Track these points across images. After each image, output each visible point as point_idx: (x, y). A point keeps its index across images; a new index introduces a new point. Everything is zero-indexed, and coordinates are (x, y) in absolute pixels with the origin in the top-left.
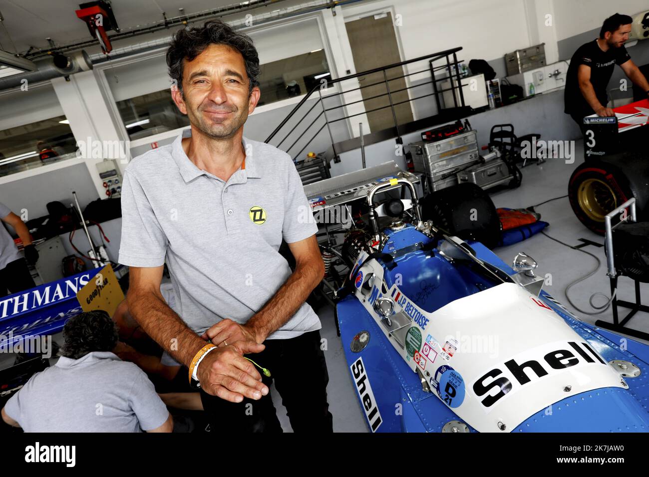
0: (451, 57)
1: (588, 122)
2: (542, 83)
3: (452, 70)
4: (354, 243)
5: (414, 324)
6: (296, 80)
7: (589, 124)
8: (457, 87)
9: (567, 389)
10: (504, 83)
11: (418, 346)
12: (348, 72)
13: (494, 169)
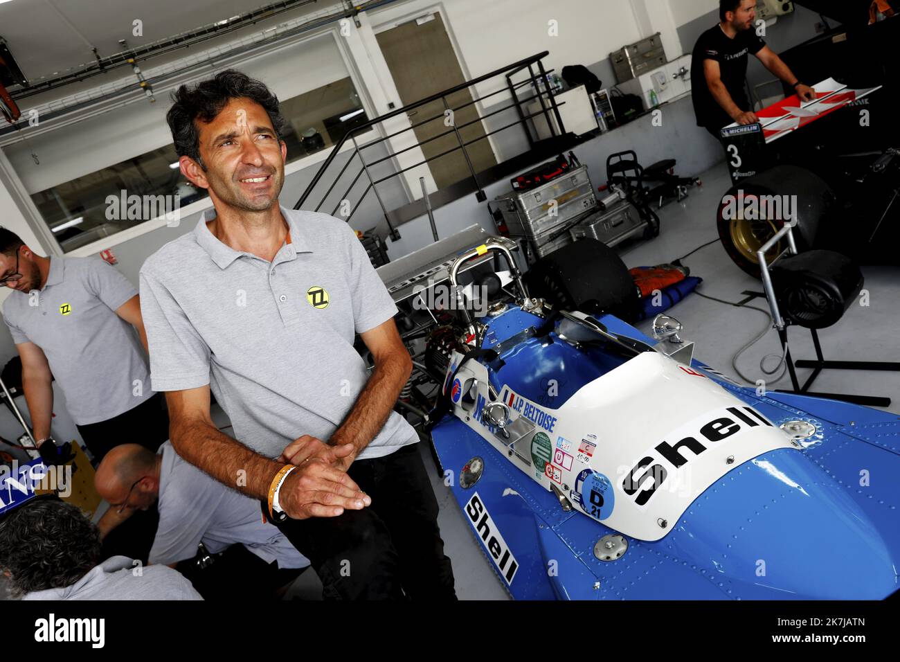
0: (535, 66)
1: (726, 134)
2: (666, 88)
3: (539, 85)
4: (441, 346)
5: (539, 429)
6: (315, 127)
7: (729, 137)
8: (550, 108)
9: (730, 461)
10: (615, 94)
11: (547, 456)
12: (391, 105)
13: (619, 216)
